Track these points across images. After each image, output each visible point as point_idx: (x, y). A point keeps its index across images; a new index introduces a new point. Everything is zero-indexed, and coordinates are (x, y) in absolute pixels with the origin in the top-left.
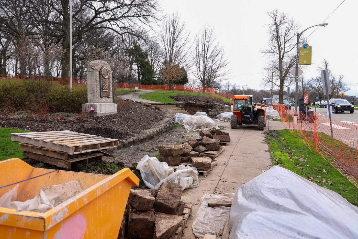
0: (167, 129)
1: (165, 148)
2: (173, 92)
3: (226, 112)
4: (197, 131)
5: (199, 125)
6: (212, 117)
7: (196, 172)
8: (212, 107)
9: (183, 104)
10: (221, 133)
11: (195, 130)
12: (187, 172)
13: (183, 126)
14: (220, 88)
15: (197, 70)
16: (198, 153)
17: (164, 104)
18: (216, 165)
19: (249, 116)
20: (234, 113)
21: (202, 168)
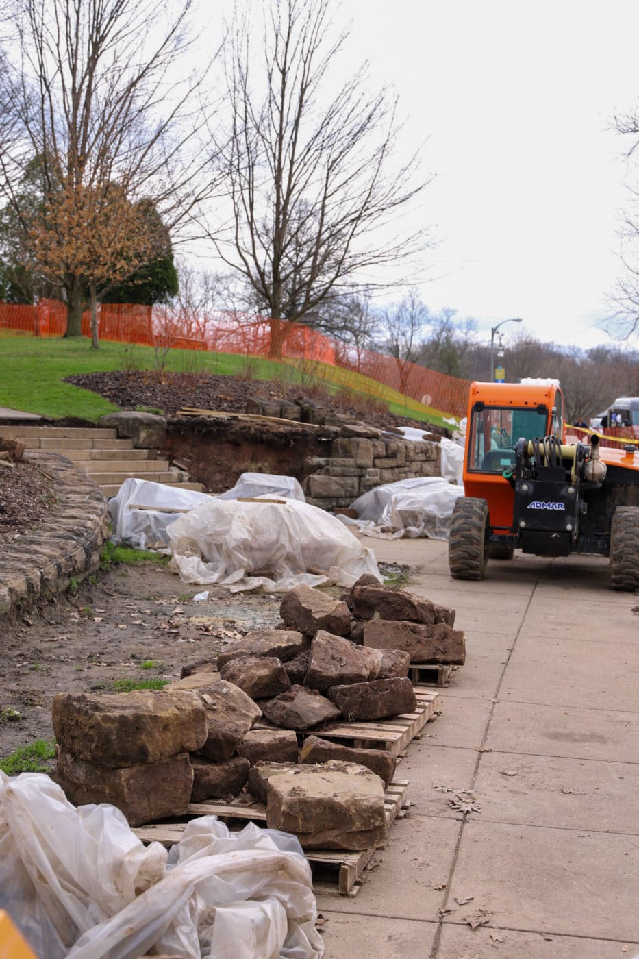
0: (76, 580)
1: (96, 708)
2: (95, 346)
3: (412, 481)
4: (254, 592)
5: (267, 555)
6: (336, 504)
7: (301, 863)
8: (327, 447)
9: (156, 422)
10: (408, 610)
11: (242, 588)
12: (254, 870)
13: (167, 558)
14: (366, 333)
15: (233, 222)
16: (290, 735)
17: (43, 422)
18: (404, 813)
19: (558, 507)
20: (472, 488)
21: (331, 837)
